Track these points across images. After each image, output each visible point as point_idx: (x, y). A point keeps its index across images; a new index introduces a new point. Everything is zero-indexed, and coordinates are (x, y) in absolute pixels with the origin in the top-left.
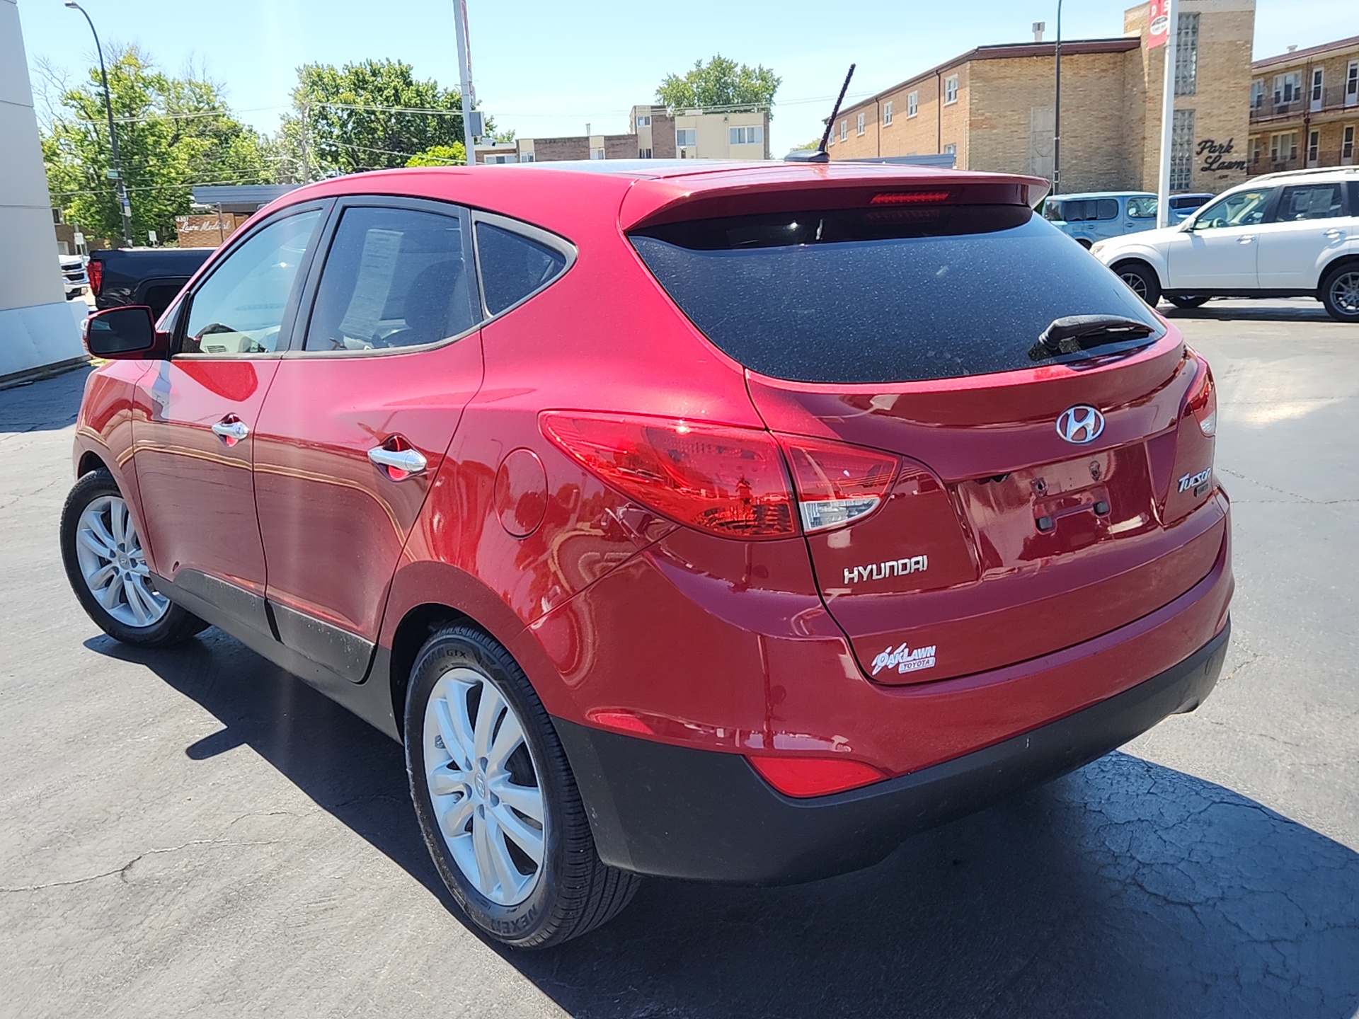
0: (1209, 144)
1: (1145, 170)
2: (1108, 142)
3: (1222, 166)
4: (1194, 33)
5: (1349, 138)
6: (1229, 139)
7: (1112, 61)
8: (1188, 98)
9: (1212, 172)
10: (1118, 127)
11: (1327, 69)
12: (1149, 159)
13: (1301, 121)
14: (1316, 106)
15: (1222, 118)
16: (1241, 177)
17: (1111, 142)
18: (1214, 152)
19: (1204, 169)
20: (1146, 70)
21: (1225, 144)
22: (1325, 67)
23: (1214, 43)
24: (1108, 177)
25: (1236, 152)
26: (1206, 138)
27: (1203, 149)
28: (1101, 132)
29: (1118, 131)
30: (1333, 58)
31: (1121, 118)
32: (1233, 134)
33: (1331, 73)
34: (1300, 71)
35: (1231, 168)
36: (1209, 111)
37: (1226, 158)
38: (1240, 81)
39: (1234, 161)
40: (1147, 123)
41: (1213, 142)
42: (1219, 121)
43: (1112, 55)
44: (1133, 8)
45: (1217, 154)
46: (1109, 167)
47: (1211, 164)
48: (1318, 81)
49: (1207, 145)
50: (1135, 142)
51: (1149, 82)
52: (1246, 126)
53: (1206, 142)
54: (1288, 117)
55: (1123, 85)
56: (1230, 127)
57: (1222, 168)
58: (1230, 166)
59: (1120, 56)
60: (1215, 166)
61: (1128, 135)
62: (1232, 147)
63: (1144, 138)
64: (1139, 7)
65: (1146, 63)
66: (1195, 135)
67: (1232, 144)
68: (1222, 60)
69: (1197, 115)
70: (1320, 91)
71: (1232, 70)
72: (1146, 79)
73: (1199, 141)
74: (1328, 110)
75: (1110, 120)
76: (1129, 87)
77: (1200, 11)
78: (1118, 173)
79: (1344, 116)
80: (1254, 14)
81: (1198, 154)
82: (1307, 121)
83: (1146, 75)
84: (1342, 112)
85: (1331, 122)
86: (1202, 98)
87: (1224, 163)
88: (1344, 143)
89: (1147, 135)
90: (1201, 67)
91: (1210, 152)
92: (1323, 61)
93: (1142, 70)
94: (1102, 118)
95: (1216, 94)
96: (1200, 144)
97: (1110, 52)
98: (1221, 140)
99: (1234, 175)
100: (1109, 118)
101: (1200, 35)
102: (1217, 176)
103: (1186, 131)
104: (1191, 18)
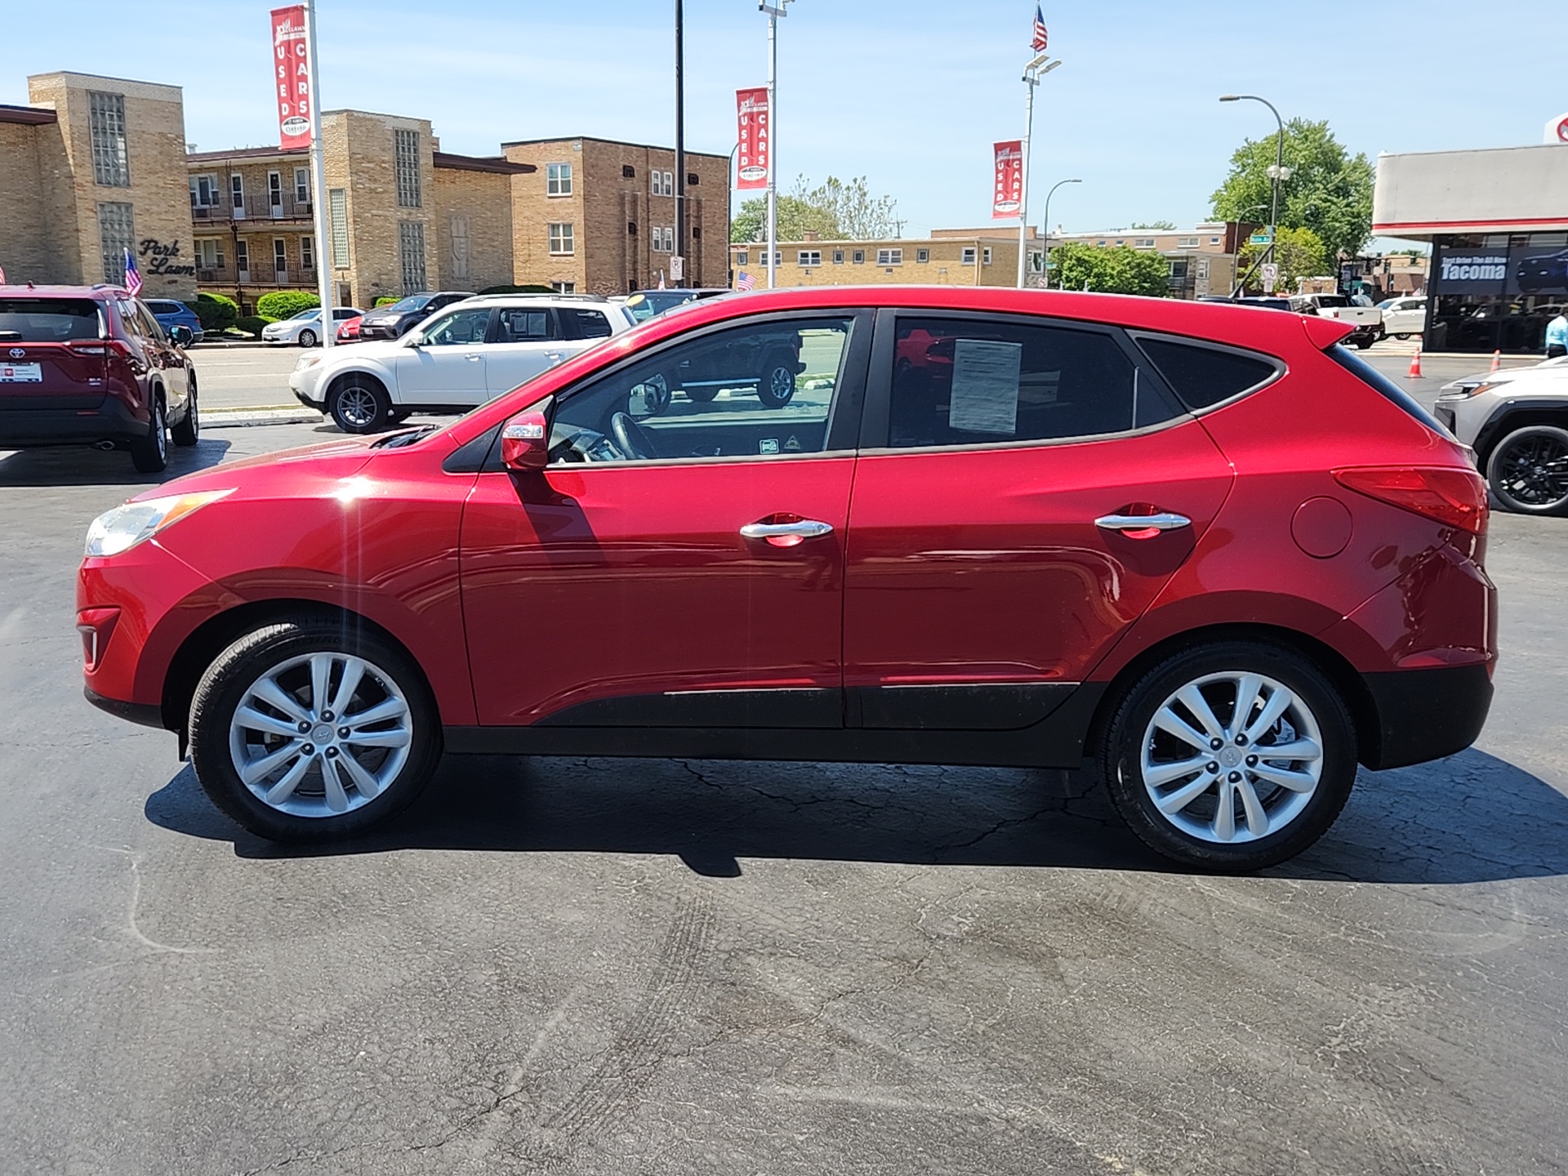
0: (152, 244)
1: (84, 267)
2: (29, 230)
3: (170, 270)
4: (119, 117)
5: (280, 251)
6: (173, 240)
7: (20, 134)
8: (122, 190)
9: (160, 276)
10: (39, 213)
11: (246, 176)
12: (86, 255)
13: (228, 228)
14: (239, 213)
15: (164, 217)
16: (191, 283)
17: (33, 231)
18: (159, 253)
19: (150, 272)
20: (69, 151)
21: (170, 246)
22: (243, 174)
23: (144, 132)
24: (34, 271)
25: (183, 256)
26: (148, 236)
27: (146, 249)
28: (18, 216)
29: (38, 218)
30: (250, 166)
31: (41, 203)
32: (178, 236)
33: (250, 181)
34: (216, 174)
35: (179, 273)
36: (147, 207)
37: (173, 261)
38: (177, 178)
39: (181, 265)
40: (79, 213)
41: (156, 242)
42: (160, 219)
43: (19, 126)
44: (41, 75)
45: (162, 256)
46: (34, 260)
47: (158, 267)
48: (237, 187)
49: (149, 244)
50: (65, 234)
51: (75, 165)
52: (189, 229)
53: (149, 242)
54: (212, 222)
55: (39, 164)
56: (172, 227)
57: (169, 273)
58: (179, 270)
59: (29, 130)
60: (162, 269)
61: (54, 225)
62: (178, 250)
63: (77, 230)
64: (47, 75)
65: (68, 143)
66: (136, 232)
67: (177, 246)
68: (155, 152)
69: (135, 210)
70: (240, 199)
71: (167, 164)
72: (71, 161)
73: (141, 239)
74: (257, 220)
75: (27, 204)
76: (47, 167)
77: (124, 93)
78: (46, 268)
79: (274, 227)
80: (182, 107)
81: (143, 254)
82: (234, 229)
83: (70, 157)
84: (271, 223)
85: (258, 233)
86: (137, 192)
87: (171, 267)
88: (275, 256)
89: (80, 227)
90: (132, 157)
91: (154, 253)
92: (239, 167)
93: (65, 150)
94: (18, 200)
95: (154, 189)
96: (142, 244)
97: (17, 123)
98: (165, 241)
99: (184, 280)
100: (26, 201)
101: (127, 120)
102: (166, 280)
103: (125, 226)
104: (114, 100)
